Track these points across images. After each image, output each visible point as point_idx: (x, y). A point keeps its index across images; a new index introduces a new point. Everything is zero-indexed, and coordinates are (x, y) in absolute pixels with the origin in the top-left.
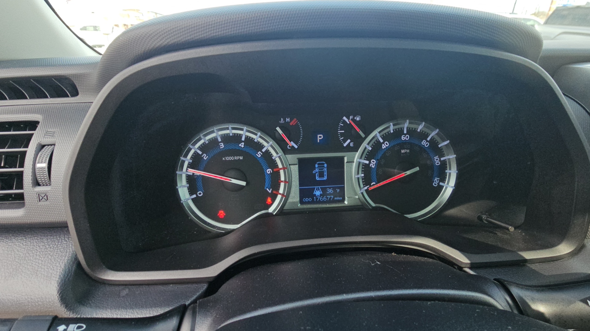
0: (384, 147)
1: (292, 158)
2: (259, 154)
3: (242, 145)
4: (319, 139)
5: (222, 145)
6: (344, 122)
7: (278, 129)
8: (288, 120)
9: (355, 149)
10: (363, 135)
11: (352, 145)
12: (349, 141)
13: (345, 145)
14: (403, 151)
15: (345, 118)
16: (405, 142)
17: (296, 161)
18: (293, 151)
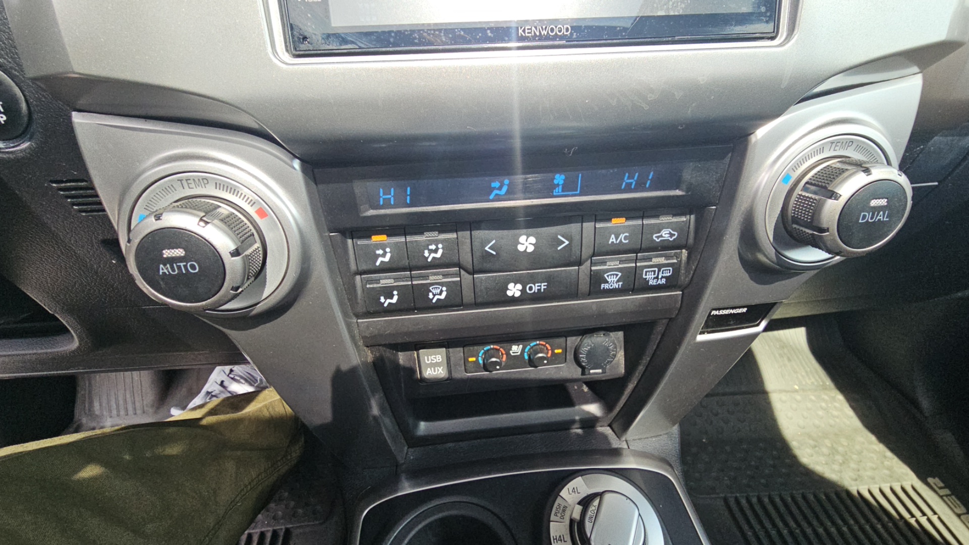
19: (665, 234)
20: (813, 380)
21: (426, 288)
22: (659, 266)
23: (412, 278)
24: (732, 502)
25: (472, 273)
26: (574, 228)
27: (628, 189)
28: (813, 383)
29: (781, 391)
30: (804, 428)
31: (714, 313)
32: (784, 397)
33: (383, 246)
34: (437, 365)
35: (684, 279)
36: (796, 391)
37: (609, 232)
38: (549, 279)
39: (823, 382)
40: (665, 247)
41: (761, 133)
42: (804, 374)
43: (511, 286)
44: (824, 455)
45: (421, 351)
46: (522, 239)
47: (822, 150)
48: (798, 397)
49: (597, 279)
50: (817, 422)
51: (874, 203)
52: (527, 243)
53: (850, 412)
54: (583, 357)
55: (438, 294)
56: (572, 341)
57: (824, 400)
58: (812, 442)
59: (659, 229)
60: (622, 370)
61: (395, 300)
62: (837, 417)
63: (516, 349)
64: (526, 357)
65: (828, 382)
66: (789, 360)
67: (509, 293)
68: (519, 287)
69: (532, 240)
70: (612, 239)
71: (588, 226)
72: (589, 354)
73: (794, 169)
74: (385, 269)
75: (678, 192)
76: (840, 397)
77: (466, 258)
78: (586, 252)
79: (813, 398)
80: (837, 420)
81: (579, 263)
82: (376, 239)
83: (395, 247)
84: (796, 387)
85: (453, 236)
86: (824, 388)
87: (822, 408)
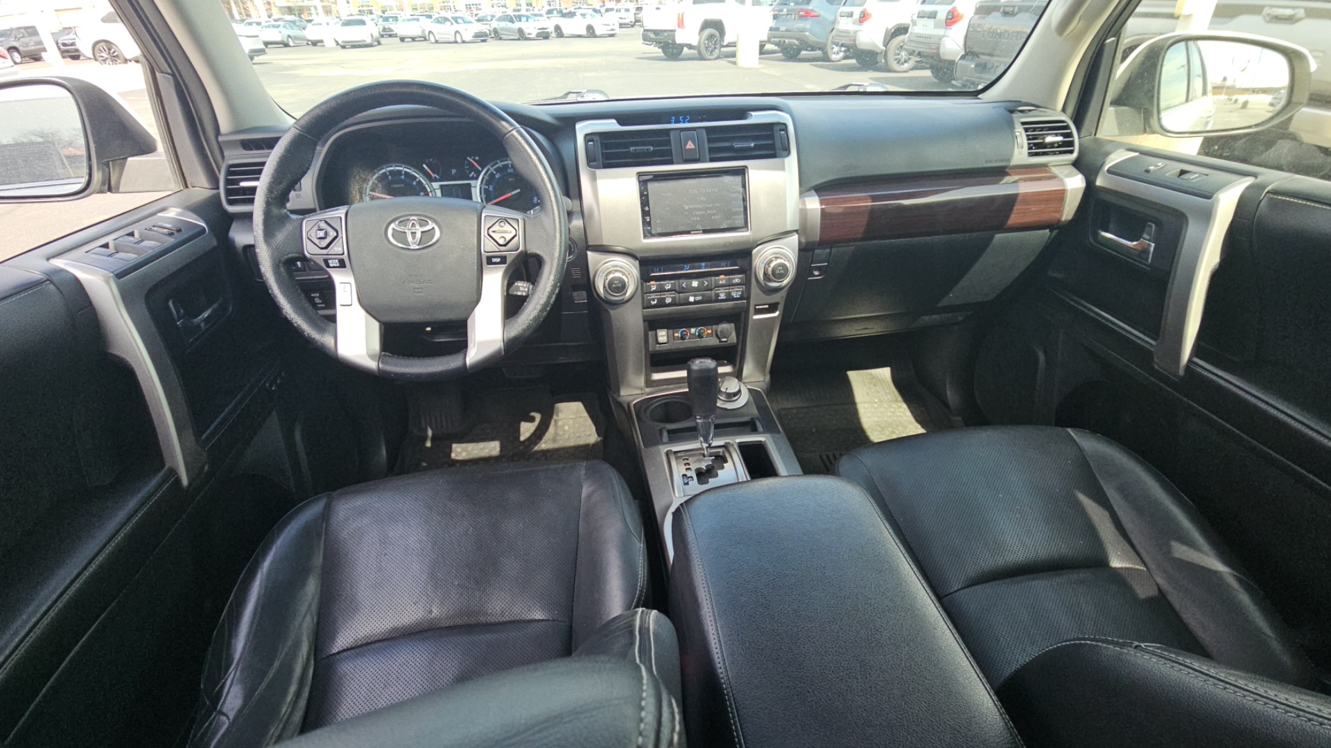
0: (497, 176)
1: (436, 185)
2: (414, 183)
3: (403, 177)
4: (453, 173)
5: (390, 178)
6: (468, 161)
7: (424, 166)
8: (431, 160)
9: (477, 178)
10: (480, 169)
11: (475, 175)
12: (473, 173)
13: (471, 176)
14: (510, 179)
15: (468, 158)
16: (511, 173)
17: (438, 187)
18: (436, 180)
19: (737, 281)
20: (889, 397)
21: (665, 299)
22: (737, 291)
23: (661, 295)
24: (825, 458)
25: (679, 293)
26: (709, 279)
27: (723, 267)
28: (888, 399)
29: (866, 402)
30: (878, 422)
31: (757, 307)
32: (866, 406)
33: (653, 285)
34: (663, 336)
35: (745, 295)
36: (876, 402)
37: (719, 280)
38: (702, 295)
39: (896, 398)
40: (738, 284)
41: (754, 251)
42: (883, 393)
43: (691, 298)
44: (885, 434)
45: (658, 330)
46: (694, 282)
47: (771, 255)
48: (876, 405)
49: (717, 295)
50: (886, 419)
51: (779, 268)
52: (695, 284)
53: (908, 413)
54: (719, 333)
55: (668, 301)
56: (714, 327)
57: (893, 407)
58: (880, 429)
59: (734, 279)
60: (735, 341)
61: (655, 302)
62: (900, 416)
63: (693, 330)
64: (697, 334)
65: (900, 399)
66: (875, 385)
67: (690, 300)
68: (693, 298)
69: (697, 283)
70: (721, 282)
71: (713, 278)
72: (721, 331)
73: (765, 260)
74: (654, 292)
75: (736, 267)
76: (905, 406)
77: (677, 288)
78: (713, 286)
79: (886, 406)
80: (900, 418)
81: (711, 290)
82: (652, 283)
83: (657, 285)
84: (876, 400)
85: (673, 282)
86: (896, 401)
87: (891, 412)
